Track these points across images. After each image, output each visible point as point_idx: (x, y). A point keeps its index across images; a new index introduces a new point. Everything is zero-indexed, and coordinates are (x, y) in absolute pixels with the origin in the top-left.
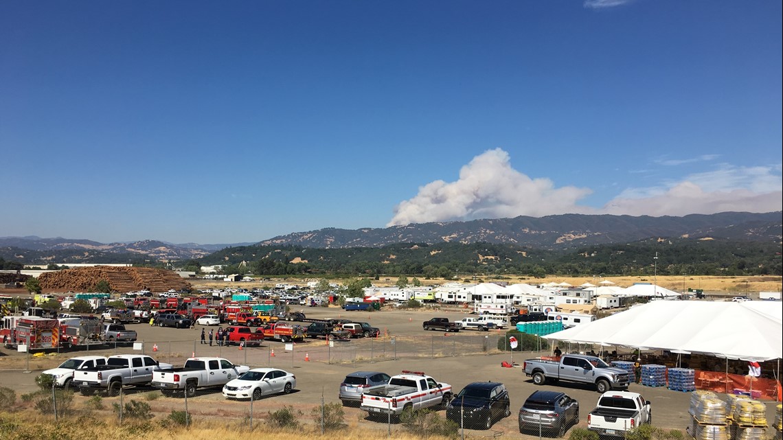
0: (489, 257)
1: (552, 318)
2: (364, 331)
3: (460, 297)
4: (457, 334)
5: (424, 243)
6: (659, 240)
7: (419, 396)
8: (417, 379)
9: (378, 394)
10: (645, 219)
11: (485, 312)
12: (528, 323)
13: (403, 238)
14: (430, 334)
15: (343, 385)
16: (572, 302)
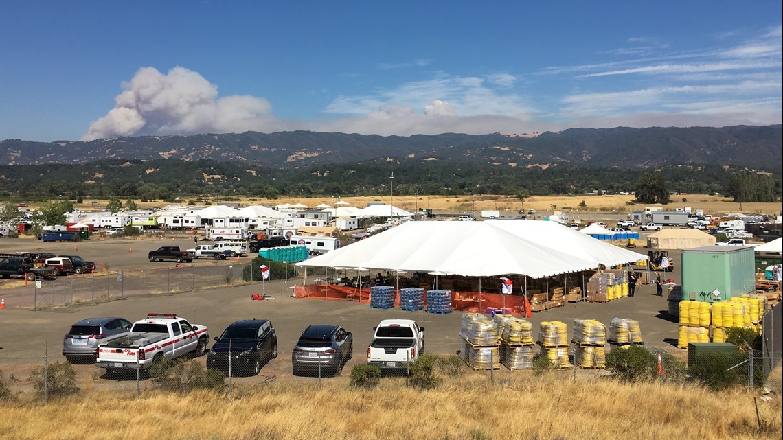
0: (216, 177)
1: (294, 243)
2: (74, 266)
3: (187, 221)
4: (190, 264)
5: (137, 160)
6: (388, 160)
7: (171, 343)
8: (168, 322)
9: (119, 345)
10: (374, 138)
11: (218, 238)
12: (271, 249)
13: (111, 153)
14: (157, 266)
15: (69, 336)
16: (311, 224)
